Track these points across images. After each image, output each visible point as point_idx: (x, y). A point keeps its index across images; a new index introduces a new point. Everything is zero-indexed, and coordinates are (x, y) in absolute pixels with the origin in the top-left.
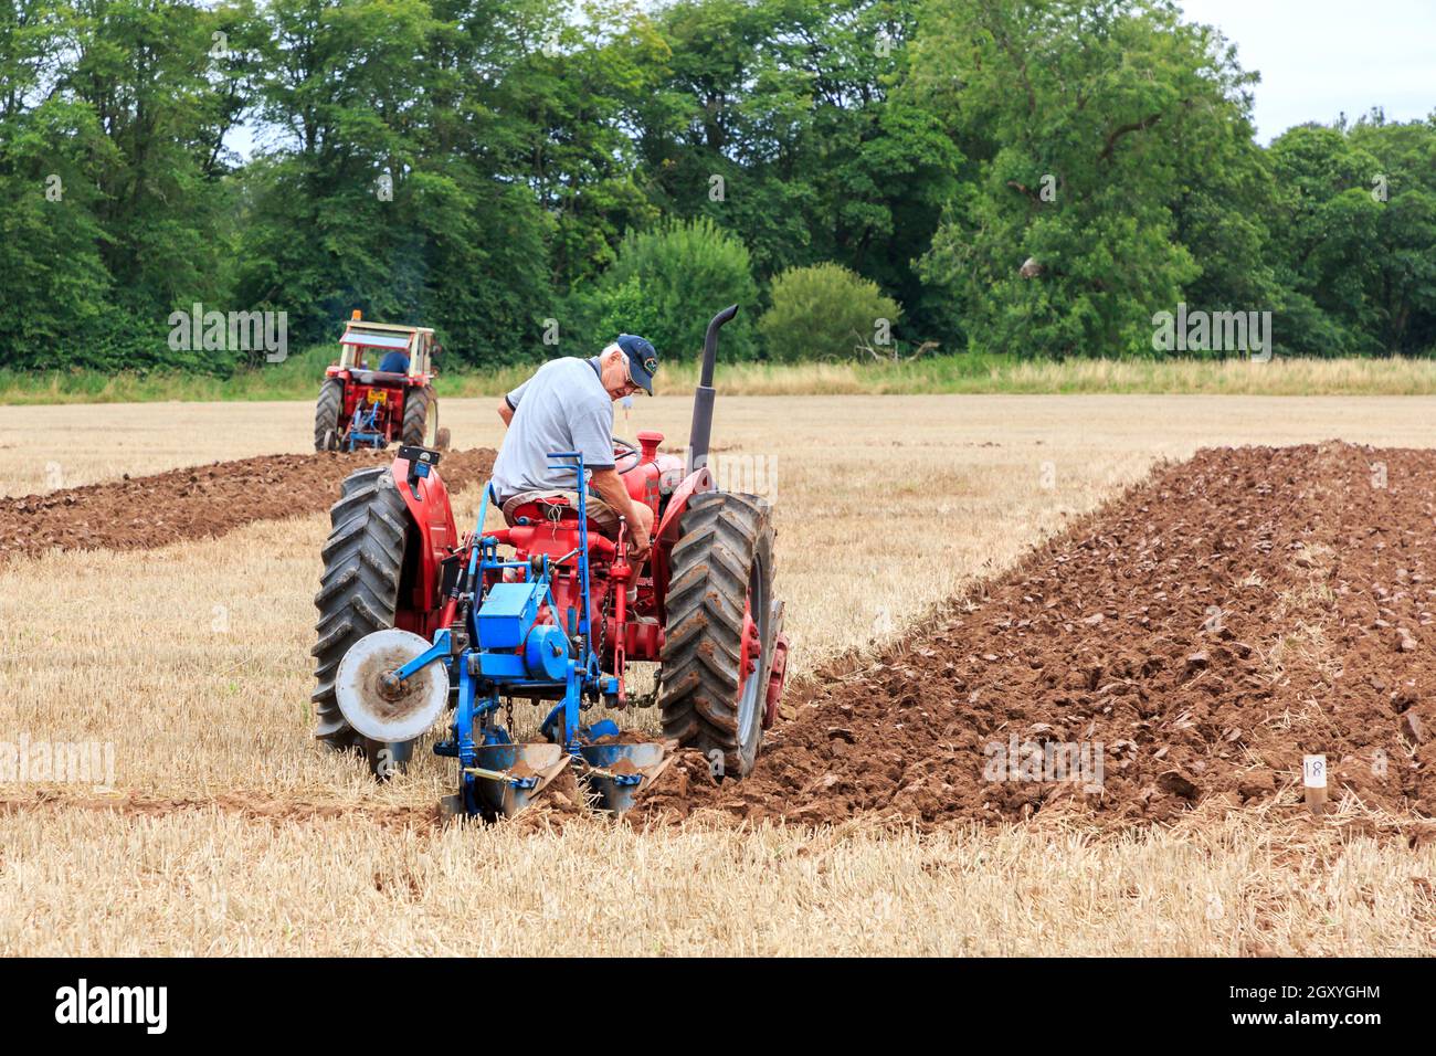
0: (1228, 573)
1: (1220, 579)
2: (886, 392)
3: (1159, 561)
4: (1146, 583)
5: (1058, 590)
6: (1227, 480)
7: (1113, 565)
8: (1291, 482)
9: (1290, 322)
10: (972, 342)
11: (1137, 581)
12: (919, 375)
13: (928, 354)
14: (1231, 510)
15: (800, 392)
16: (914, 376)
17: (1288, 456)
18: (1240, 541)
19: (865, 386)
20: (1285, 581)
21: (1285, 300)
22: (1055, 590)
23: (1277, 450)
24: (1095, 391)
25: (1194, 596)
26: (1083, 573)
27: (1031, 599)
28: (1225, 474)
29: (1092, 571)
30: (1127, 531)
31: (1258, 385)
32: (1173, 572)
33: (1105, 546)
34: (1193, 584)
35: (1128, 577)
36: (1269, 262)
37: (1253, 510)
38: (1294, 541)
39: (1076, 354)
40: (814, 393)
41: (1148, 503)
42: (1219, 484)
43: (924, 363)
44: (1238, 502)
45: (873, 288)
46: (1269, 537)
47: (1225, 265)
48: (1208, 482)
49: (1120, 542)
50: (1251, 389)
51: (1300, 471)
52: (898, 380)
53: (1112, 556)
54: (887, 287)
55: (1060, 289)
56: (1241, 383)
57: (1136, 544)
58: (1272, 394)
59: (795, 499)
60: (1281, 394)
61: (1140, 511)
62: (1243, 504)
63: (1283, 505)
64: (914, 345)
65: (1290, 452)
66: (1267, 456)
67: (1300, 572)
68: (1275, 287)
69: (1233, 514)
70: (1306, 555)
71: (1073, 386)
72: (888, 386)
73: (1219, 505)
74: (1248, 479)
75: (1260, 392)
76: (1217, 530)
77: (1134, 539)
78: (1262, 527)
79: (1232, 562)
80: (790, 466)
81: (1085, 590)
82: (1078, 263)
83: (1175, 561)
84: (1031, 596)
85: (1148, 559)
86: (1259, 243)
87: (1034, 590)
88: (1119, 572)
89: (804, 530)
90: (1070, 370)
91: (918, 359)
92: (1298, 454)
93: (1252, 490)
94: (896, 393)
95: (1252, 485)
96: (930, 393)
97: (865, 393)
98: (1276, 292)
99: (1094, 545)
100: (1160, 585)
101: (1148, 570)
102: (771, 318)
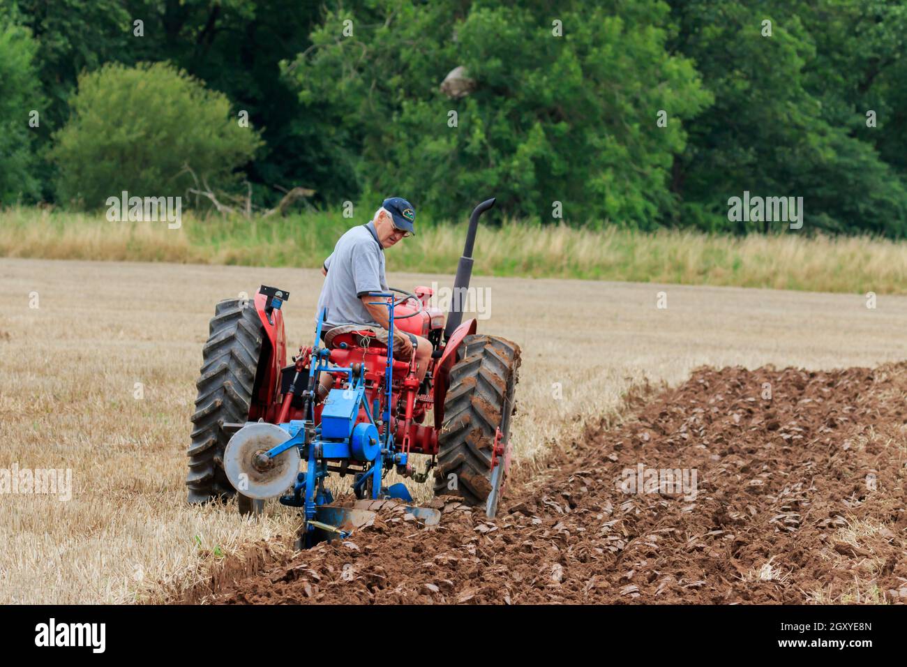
0: (733, 560)
1: (720, 568)
2: (231, 261)
3: (631, 537)
4: (610, 570)
5: (478, 576)
6: (737, 418)
7: (562, 540)
8: (833, 426)
9: (842, 180)
10: (367, 188)
11: (596, 566)
12: (283, 238)
13: (298, 206)
14: (741, 463)
15: (101, 255)
16: (276, 240)
17: (830, 385)
18: (753, 511)
19: (200, 251)
20: (816, 575)
21: (837, 148)
22: (472, 576)
23: (813, 375)
24: (546, 274)
25: (680, 593)
26: (516, 550)
27: (435, 588)
28: (735, 407)
29: (529, 549)
30: (584, 489)
31: (792, 275)
32: (650, 555)
33: (550, 511)
34: (680, 575)
35: (583, 560)
36: (813, 90)
37: (773, 464)
38: (832, 515)
39: (523, 215)
40: (122, 258)
41: (617, 448)
42: (724, 424)
43: (294, 220)
44: (752, 452)
45: (221, 104)
46: (796, 506)
47: (748, 92)
48: (709, 419)
49: (573, 506)
50: (780, 279)
51: (846, 409)
52: (251, 245)
53: (560, 527)
54: (240, 100)
55: (501, 115)
56: (764, 270)
57: (597, 510)
58: (810, 290)
59: (85, 419)
60: (823, 289)
61: (606, 460)
62: (760, 455)
63: (819, 458)
64: (276, 190)
65: (833, 379)
66: (797, 383)
67: (841, 562)
68: (822, 125)
69: (744, 470)
70: (849, 537)
71: (514, 265)
72: (236, 252)
73: (723, 455)
74: (768, 417)
75: (794, 285)
76: (719, 493)
77: (595, 502)
78: (786, 492)
79: (740, 543)
81: (518, 577)
82: (531, 79)
83: (654, 538)
84: (437, 583)
85: (614, 533)
86: (799, 63)
87: (441, 575)
88: (570, 553)
90: (511, 241)
91: (284, 214)
92: (844, 382)
93: (774, 434)
94: (247, 263)
95: (774, 427)
96: (299, 265)
97: (201, 261)
98: (822, 133)
99: (534, 508)
100: (630, 574)
101: (613, 549)
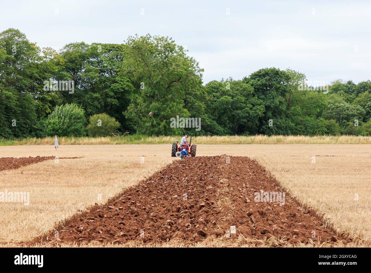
0: (205, 185)
1: (203, 187)
2: (117, 144)
3: (188, 183)
4: (186, 188)
5: (166, 190)
6: (201, 164)
7: (178, 184)
8: (216, 165)
9: (211, 127)
10: (137, 132)
11: (183, 187)
12: (125, 140)
13: (127, 134)
14: (203, 171)
15: (96, 144)
16: (124, 140)
17: (214, 158)
18: (206, 178)
19: (112, 142)
20: (218, 187)
21: (210, 122)
22: (165, 190)
23: (211, 157)
24: (166, 143)
25: (198, 191)
26: (171, 186)
27: (160, 192)
28: (200, 163)
29: (173, 185)
30: (179, 176)
31: (204, 142)
32: (192, 185)
33: (175, 179)
34: (197, 188)
35: (181, 187)
36: (206, 113)
37: (208, 171)
38: (218, 178)
39: (162, 135)
40: (100, 144)
41: (183, 170)
42: (199, 165)
43: (126, 137)
44: (204, 169)
45: (114, 119)
46: (212, 177)
47: (196, 114)
48: (196, 164)
49: (178, 179)
50: (203, 143)
51: (217, 162)
52: (120, 141)
53: (177, 182)
54: (117, 119)
55: (158, 119)
56: (200, 141)
57: (182, 179)
58: (207, 144)
59: (100, 169)
60: (209, 144)
61: (182, 171)
62: (205, 169)
63: (215, 170)
64: (123, 132)
65: (214, 157)
66: (209, 158)
67: (221, 185)
68: (208, 118)
69: (203, 172)
70: (222, 181)
71: (161, 142)
72: (117, 142)
73: (200, 170)
74: (205, 164)
75: (205, 143)
76: (200, 176)
77: (181, 178)
78: (210, 175)
79: (206, 183)
80: (98, 161)
81: (172, 190)
82: (162, 113)
83: (192, 183)
84: (160, 191)
85: (185, 182)
86: (204, 109)
87: (160, 190)
88: (179, 185)
89: (103, 176)
90: (160, 139)
91: (124, 136)
92: (216, 158)
93: (207, 166)
94: (119, 144)
95: (207, 165)
96: (127, 144)
97: (112, 144)
98: (208, 120)
99: (172, 179)
100: (189, 188)
101: (186, 185)
102: (89, 126)
